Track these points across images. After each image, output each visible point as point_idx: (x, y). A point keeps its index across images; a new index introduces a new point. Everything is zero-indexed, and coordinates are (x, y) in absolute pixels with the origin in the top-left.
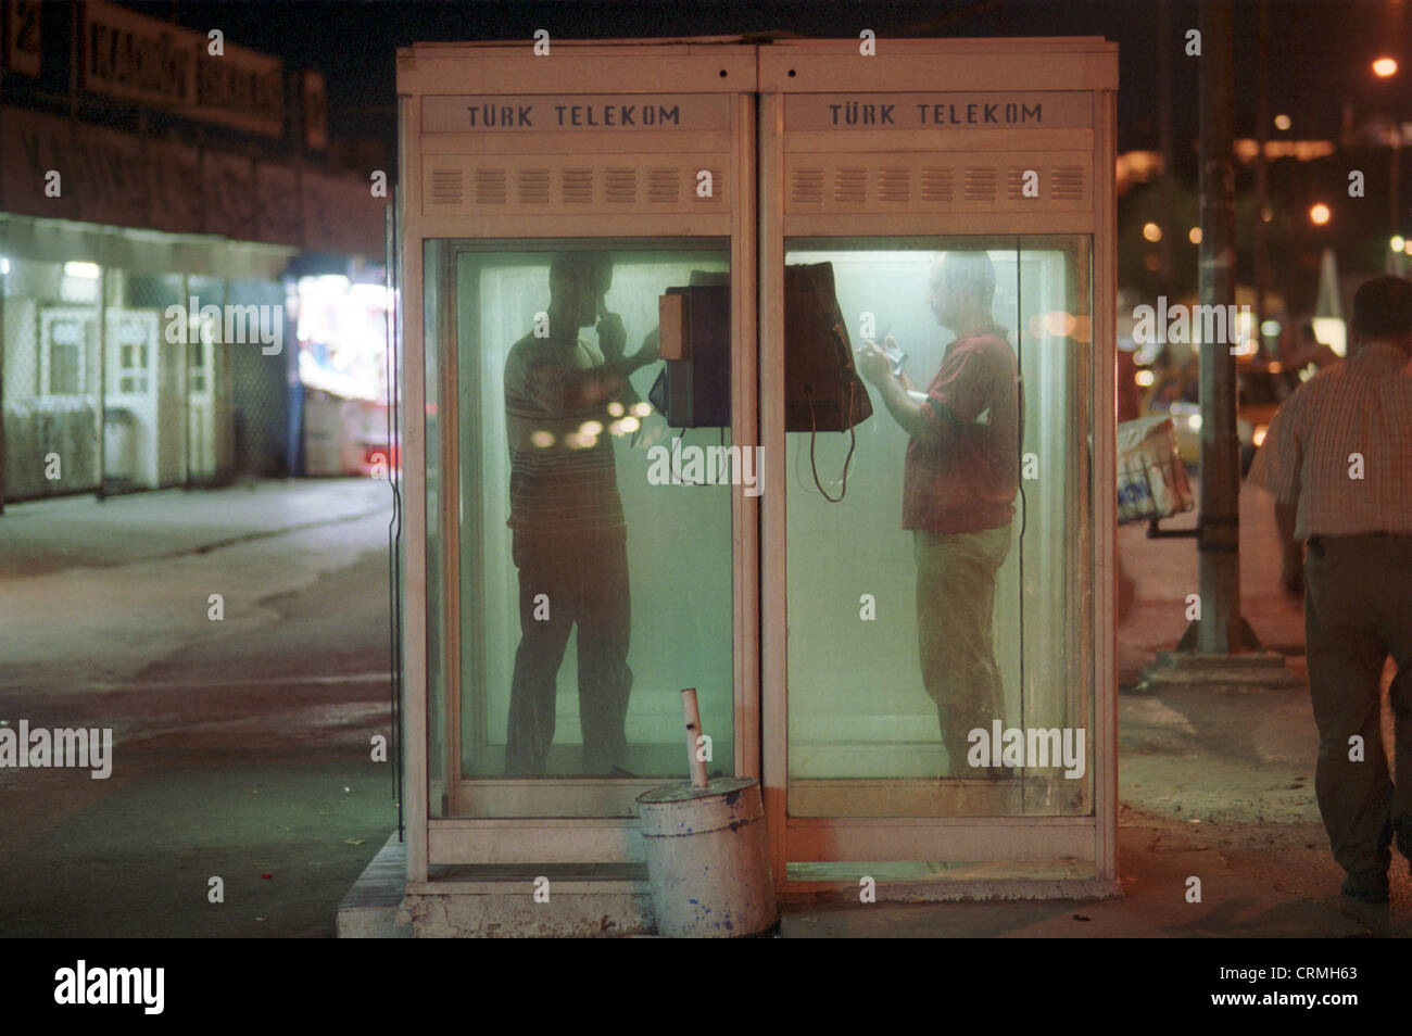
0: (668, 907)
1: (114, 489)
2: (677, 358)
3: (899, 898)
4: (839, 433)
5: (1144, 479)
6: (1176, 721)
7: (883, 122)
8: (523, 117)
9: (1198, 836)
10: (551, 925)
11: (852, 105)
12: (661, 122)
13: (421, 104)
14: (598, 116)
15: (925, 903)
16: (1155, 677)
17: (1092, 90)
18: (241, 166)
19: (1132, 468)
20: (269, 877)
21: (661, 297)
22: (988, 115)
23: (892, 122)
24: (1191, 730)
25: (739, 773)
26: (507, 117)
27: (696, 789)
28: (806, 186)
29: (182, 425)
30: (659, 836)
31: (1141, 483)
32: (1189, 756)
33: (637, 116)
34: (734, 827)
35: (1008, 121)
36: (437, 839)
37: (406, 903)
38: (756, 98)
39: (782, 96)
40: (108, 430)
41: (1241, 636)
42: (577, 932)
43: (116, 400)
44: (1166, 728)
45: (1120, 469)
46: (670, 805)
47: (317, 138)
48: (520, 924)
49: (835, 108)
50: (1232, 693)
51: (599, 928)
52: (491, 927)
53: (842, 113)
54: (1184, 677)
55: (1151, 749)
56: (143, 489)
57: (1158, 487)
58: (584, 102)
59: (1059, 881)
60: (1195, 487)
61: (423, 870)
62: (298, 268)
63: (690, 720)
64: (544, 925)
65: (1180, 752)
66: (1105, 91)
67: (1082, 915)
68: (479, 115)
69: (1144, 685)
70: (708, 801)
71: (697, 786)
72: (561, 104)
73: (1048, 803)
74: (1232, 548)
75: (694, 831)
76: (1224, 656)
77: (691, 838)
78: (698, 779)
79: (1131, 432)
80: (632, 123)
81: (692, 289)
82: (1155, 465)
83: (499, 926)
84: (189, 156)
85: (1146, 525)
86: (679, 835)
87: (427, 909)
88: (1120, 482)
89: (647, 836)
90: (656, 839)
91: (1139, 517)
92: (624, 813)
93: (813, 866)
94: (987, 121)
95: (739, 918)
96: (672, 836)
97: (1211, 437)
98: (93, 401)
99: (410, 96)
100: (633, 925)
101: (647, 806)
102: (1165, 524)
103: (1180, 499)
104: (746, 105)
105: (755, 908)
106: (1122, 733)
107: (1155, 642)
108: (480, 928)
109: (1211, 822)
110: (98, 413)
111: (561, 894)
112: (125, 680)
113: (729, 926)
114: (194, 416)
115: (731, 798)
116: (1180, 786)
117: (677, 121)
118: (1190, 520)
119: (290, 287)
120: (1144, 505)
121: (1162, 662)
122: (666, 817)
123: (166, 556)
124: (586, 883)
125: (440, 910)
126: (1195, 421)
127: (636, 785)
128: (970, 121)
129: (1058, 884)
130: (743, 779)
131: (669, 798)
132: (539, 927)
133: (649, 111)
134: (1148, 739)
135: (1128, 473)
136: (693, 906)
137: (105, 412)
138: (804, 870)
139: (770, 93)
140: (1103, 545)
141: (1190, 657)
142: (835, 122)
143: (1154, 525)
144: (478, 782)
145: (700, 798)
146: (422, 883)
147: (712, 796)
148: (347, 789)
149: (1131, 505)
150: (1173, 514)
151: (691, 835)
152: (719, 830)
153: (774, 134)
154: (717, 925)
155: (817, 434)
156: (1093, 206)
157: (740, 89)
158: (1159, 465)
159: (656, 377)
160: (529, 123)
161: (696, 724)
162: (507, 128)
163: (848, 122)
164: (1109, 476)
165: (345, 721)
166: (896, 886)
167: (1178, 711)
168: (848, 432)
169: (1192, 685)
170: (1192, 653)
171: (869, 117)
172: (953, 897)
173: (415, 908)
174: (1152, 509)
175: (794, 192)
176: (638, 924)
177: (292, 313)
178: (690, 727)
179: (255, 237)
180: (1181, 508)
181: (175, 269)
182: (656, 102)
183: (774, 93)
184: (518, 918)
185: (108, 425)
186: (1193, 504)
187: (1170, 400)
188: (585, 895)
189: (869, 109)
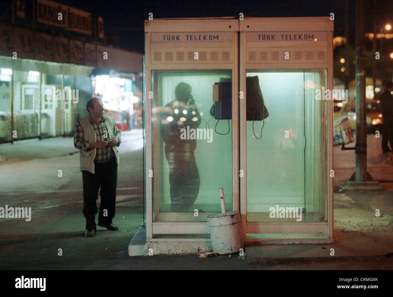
0: (216, 245)
1: (44, 137)
2: (217, 101)
3: (276, 243)
4: (260, 121)
5: (340, 134)
6: (349, 200)
7: (272, 39)
8: (177, 38)
9: (355, 228)
10: (185, 250)
11: (264, 35)
12: (214, 39)
13: (151, 34)
14: (197, 38)
15: (283, 244)
16: (343, 188)
17: (327, 31)
18: (80, 44)
19: (337, 131)
20: (107, 239)
21: (213, 85)
22: (300, 37)
23: (274, 39)
24: (353, 202)
25: (234, 210)
26: (173, 38)
27: (223, 214)
28: (252, 56)
29: (63, 118)
30: (213, 226)
31: (340, 135)
32: (353, 209)
33: (207, 38)
34: (233, 224)
35: (305, 39)
36: (154, 227)
37: (147, 244)
38: (239, 33)
39: (245, 33)
40: (42, 120)
41: (367, 177)
42: (191, 252)
43: (44, 111)
44: (346, 201)
45: (334, 131)
46: (216, 218)
47: (101, 36)
48: (177, 249)
49: (259, 36)
50: (365, 192)
51: (197, 251)
52: (169, 250)
53: (261, 37)
54: (351, 188)
55: (342, 207)
56: (51, 137)
57: (344, 136)
58: (194, 34)
59: (318, 239)
60: (355, 136)
61: (151, 235)
62: (95, 73)
63: (221, 196)
64: (182, 250)
65: (350, 208)
66: (330, 31)
67: (324, 247)
68: (166, 38)
69: (341, 190)
70: (226, 217)
71: (223, 213)
72: (188, 35)
73: (315, 218)
74: (365, 153)
75: (223, 225)
76: (362, 182)
77: (222, 227)
78: (223, 211)
79: (337, 121)
80: (206, 40)
81: (221, 83)
82: (343, 130)
83: (171, 250)
84: (65, 41)
85: (341, 146)
86: (219, 226)
87: (152, 245)
88: (334, 134)
89: (210, 226)
90: (213, 227)
91: (339, 144)
92: (204, 221)
93: (253, 235)
94: (299, 39)
95: (235, 248)
96: (217, 226)
97: (359, 122)
98: (38, 111)
99: (148, 33)
100: (206, 250)
101: (210, 218)
102: (346, 146)
103: (350, 139)
104: (236, 35)
105: (238, 245)
106: (335, 203)
107: (343, 179)
108: (166, 250)
109: (358, 225)
110: (39, 115)
111: (187, 242)
112: (56, 189)
113: (232, 250)
114: (66, 115)
115: (232, 216)
116: (350, 216)
117: (218, 39)
118: (353, 145)
119: (93, 78)
120: (340, 141)
121: (345, 184)
122: (215, 221)
123: (61, 156)
124: (194, 239)
125: (156, 246)
126: (355, 118)
127: (205, 214)
128: (295, 39)
129: (318, 240)
130: (235, 212)
131: (216, 216)
132: (181, 250)
133: (211, 37)
134: (341, 204)
135: (336, 132)
136: (222, 245)
137: (41, 114)
138: (251, 236)
139: (242, 32)
140: (330, 151)
141: (353, 183)
142: (259, 39)
143: (343, 146)
144: (163, 213)
145: (224, 216)
146: (151, 239)
147: (227, 216)
148: (124, 217)
149: (337, 141)
150: (348, 143)
151: (222, 226)
152: (229, 225)
153: (243, 42)
154: (229, 250)
155: (254, 121)
156: (327, 61)
157: (234, 31)
158: (345, 130)
159: (212, 106)
160: (179, 40)
161: (223, 197)
162: (173, 41)
163: (263, 39)
164: (331, 133)
165: (120, 200)
166: (275, 240)
167: (350, 197)
168: (262, 121)
169: (354, 190)
170: (354, 182)
171: (268, 38)
172: (290, 243)
173: (149, 245)
174: (343, 142)
175: (249, 58)
176: (207, 249)
177: (93, 86)
178: (221, 198)
179: (84, 64)
180: (351, 142)
181: (60, 73)
182: (212, 34)
183: (243, 32)
184: (176, 248)
185: (42, 118)
186: (354, 140)
187: (348, 111)
188: (194, 242)
189: (268, 36)
